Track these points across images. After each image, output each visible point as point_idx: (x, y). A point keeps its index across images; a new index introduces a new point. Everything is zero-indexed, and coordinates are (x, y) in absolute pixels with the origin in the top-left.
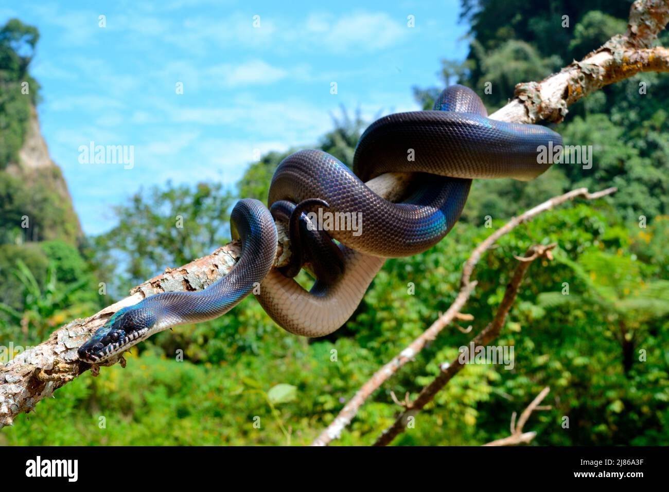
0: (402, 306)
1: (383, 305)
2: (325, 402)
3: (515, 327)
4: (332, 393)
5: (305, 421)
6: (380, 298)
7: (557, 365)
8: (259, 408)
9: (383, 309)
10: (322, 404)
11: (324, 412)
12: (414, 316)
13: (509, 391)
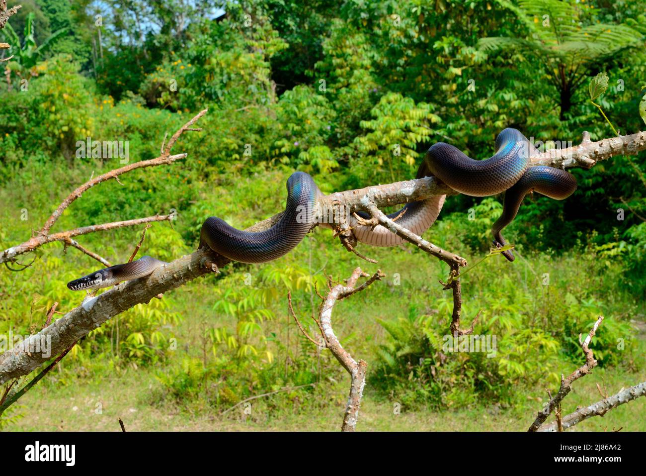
0: (355, 53)
1: (339, 51)
2: (283, 146)
3: (458, 71)
4: (288, 138)
5: (263, 164)
6: (336, 46)
7: (494, 108)
8: (220, 152)
9: (338, 56)
10: (280, 148)
11: (281, 155)
12: (367, 62)
13: (450, 133)
